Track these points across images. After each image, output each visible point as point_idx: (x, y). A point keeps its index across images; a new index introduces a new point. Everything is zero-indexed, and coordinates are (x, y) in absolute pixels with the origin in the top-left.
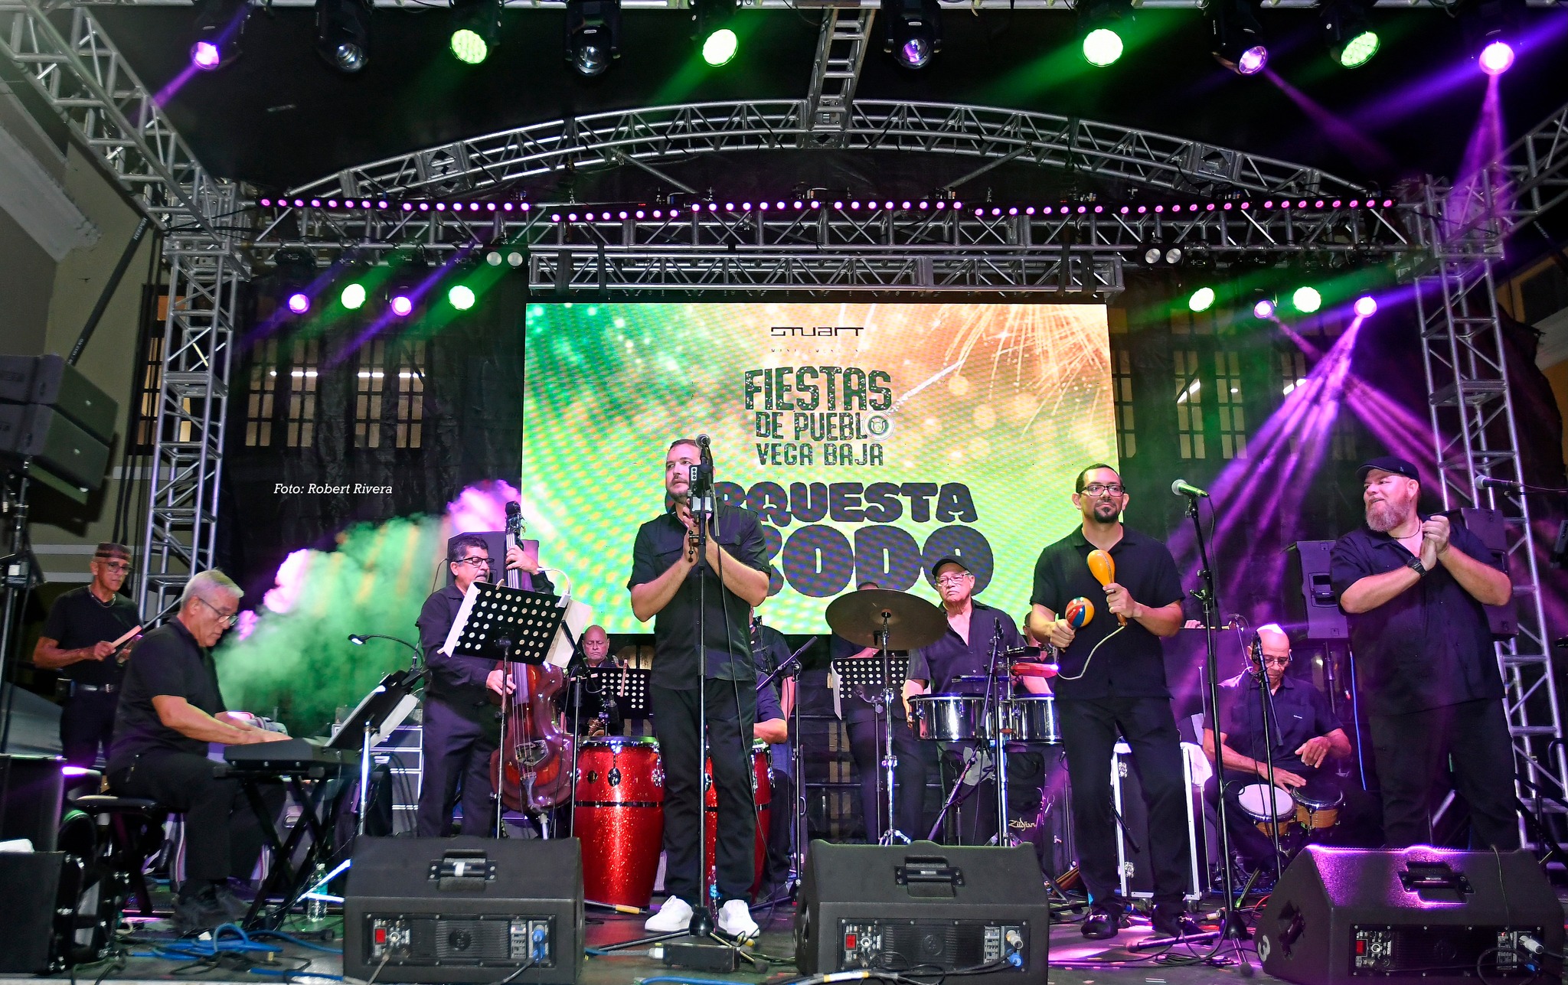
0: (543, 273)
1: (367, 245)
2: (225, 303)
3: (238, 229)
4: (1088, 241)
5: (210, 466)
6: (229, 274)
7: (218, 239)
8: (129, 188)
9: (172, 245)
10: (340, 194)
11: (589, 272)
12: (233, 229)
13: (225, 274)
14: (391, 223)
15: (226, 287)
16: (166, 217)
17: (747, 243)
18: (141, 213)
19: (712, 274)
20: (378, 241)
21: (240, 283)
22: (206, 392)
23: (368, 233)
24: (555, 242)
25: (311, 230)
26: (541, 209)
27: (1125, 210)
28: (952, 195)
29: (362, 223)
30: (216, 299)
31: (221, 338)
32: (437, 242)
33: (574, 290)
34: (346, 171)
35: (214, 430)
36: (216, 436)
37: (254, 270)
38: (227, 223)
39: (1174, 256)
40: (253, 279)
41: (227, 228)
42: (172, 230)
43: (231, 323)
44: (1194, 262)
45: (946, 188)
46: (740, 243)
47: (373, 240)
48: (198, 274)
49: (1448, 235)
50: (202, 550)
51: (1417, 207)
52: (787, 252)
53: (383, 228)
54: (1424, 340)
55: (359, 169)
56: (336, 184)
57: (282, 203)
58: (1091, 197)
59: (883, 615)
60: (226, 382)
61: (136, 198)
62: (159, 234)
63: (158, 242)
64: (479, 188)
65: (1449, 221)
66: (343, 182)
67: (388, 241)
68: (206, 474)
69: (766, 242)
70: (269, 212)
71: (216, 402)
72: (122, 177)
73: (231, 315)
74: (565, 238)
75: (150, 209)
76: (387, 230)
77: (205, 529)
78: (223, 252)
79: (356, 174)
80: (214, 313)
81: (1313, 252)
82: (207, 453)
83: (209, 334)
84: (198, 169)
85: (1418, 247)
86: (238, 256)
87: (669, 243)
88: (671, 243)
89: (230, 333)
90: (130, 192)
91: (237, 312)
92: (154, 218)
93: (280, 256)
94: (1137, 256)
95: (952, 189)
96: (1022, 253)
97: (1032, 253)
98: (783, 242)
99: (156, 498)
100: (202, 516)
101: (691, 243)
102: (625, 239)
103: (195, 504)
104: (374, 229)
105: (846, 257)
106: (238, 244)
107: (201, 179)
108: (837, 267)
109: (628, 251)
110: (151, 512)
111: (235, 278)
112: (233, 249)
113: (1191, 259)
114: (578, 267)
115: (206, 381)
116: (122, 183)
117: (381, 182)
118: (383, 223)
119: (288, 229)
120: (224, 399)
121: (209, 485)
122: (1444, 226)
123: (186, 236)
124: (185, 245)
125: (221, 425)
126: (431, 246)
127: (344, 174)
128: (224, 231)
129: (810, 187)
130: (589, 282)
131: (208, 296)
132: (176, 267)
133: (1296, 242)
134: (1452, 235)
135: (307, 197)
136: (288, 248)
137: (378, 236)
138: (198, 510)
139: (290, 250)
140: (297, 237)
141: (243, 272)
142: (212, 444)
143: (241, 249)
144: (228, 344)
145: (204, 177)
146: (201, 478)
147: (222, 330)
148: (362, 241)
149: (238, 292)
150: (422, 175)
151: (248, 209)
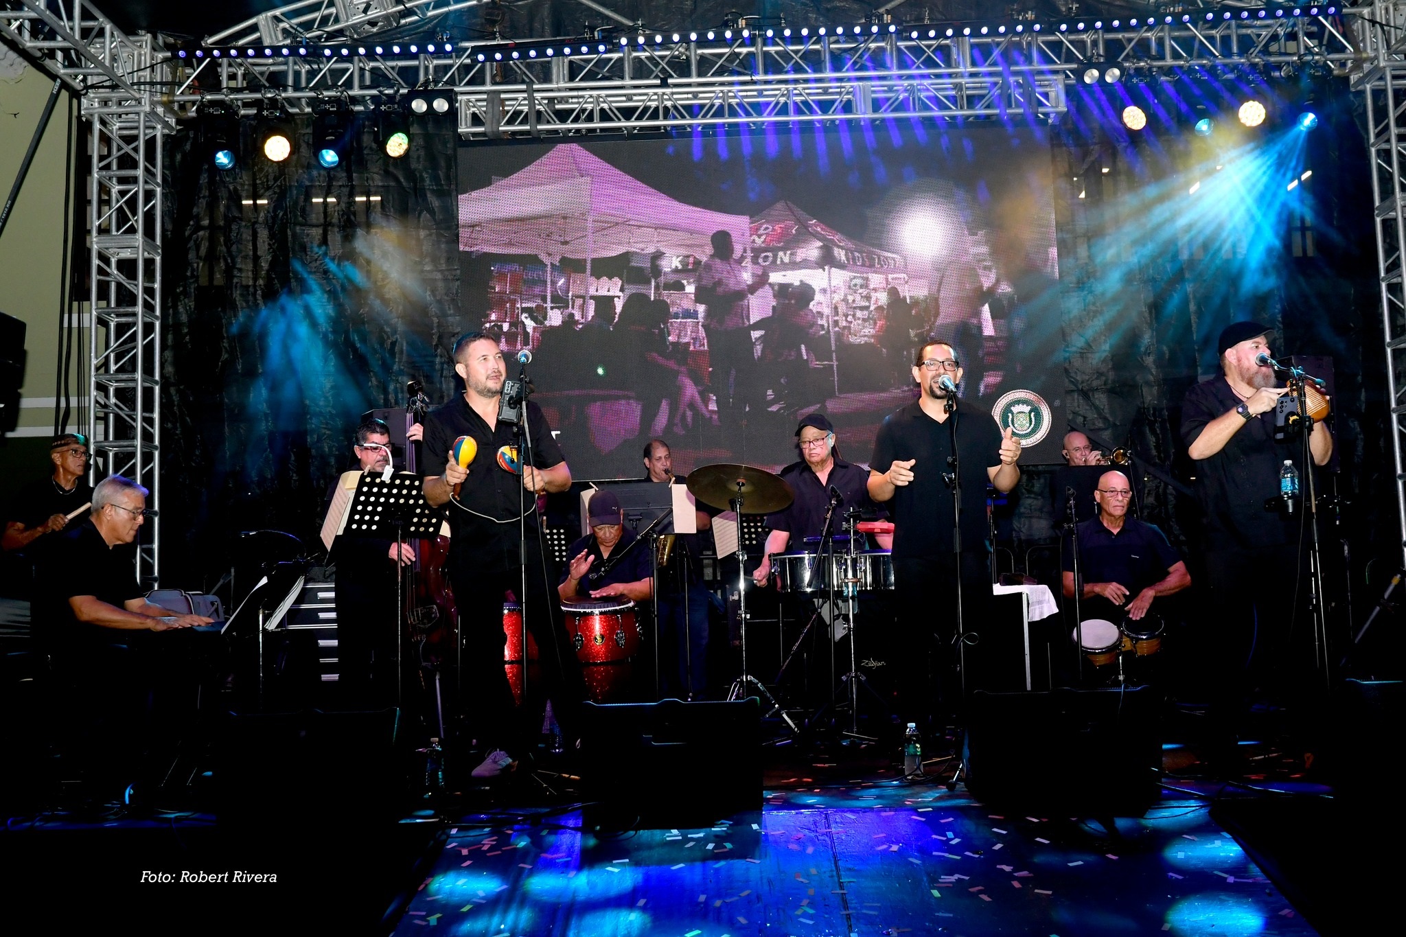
0: (474, 115)
1: (290, 93)
2: (150, 157)
3: (157, 83)
4: (1029, 60)
5: (148, 329)
6: (154, 128)
7: (137, 96)
8: (39, 54)
9: (91, 104)
10: (259, 40)
11: (521, 112)
12: (152, 84)
13: (147, 127)
14: (315, 66)
15: (151, 143)
16: (81, 77)
17: (681, 76)
18: (54, 77)
19: (646, 109)
20: (301, 90)
21: (164, 136)
22: (138, 254)
23: (290, 81)
24: (483, 83)
25: (232, 77)
26: (466, 49)
27: (1064, 27)
28: (887, 18)
29: (283, 68)
30: (141, 158)
31: (149, 195)
32: (362, 87)
33: (505, 132)
34: (264, 15)
35: (149, 292)
36: (153, 298)
37: (178, 123)
38: (145, 77)
39: (1112, 75)
40: (178, 131)
41: (145, 83)
42: (87, 88)
43: (159, 180)
44: (1135, 80)
45: (882, 10)
46: (671, 77)
47: (297, 88)
48: (120, 129)
49: (1393, 42)
50: (147, 415)
51: (1366, 12)
52: (722, 84)
53: (308, 72)
54: (1373, 150)
55: (278, 12)
56: (254, 28)
57: (198, 53)
58: (1030, 15)
59: (738, 484)
60: (158, 242)
61: (48, 63)
62: (75, 95)
63: (75, 102)
64: (405, 25)
65: (1396, 28)
66: (261, 27)
67: (312, 89)
68: (144, 338)
69: (700, 75)
70: (188, 63)
71: (149, 263)
72: (29, 44)
73: (158, 171)
74: (493, 77)
75: (62, 71)
76: (312, 74)
77: (148, 393)
78: (143, 109)
79: (275, 18)
80: (140, 172)
81: (1257, 64)
82: (143, 316)
83: (136, 193)
84: (108, 27)
85: (1364, 55)
86: (160, 110)
87: (601, 79)
88: (604, 78)
89: (159, 190)
90: (40, 58)
91: (164, 167)
92: (69, 80)
93: (202, 107)
94: (1079, 74)
95: (888, 12)
96: (962, 75)
97: (972, 75)
98: (719, 73)
99: (96, 365)
100: (143, 381)
101: (622, 78)
102: (554, 77)
103: (134, 370)
104: (297, 74)
105: (783, 86)
106: (158, 98)
107: (112, 34)
108: (775, 96)
109: (559, 90)
110: (93, 379)
111: (159, 132)
112: (153, 104)
113: (1131, 77)
114: (510, 108)
115: (137, 244)
116: (29, 50)
117: (300, 25)
118: (307, 67)
119: (209, 81)
120: (158, 259)
121: (149, 348)
122: (1389, 32)
123: (104, 93)
124: (105, 103)
125: (157, 286)
126: (356, 92)
127: (262, 19)
128: (142, 87)
129: (741, 16)
130: (521, 123)
131: (133, 154)
132: (97, 126)
133: (1240, 54)
134: (1397, 42)
135: (224, 45)
136: (210, 101)
137: (303, 84)
138: (139, 375)
139: (212, 103)
140: (217, 88)
141: (166, 125)
142: (149, 307)
143: (163, 104)
144: (158, 201)
145: (115, 33)
146: (140, 343)
147: (149, 187)
148: (285, 90)
149: (164, 145)
150: (342, 16)
151: (165, 60)
